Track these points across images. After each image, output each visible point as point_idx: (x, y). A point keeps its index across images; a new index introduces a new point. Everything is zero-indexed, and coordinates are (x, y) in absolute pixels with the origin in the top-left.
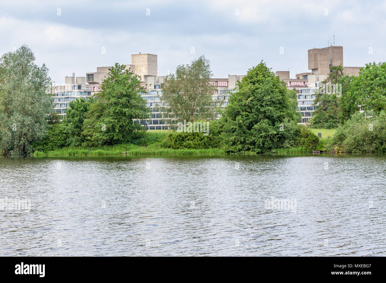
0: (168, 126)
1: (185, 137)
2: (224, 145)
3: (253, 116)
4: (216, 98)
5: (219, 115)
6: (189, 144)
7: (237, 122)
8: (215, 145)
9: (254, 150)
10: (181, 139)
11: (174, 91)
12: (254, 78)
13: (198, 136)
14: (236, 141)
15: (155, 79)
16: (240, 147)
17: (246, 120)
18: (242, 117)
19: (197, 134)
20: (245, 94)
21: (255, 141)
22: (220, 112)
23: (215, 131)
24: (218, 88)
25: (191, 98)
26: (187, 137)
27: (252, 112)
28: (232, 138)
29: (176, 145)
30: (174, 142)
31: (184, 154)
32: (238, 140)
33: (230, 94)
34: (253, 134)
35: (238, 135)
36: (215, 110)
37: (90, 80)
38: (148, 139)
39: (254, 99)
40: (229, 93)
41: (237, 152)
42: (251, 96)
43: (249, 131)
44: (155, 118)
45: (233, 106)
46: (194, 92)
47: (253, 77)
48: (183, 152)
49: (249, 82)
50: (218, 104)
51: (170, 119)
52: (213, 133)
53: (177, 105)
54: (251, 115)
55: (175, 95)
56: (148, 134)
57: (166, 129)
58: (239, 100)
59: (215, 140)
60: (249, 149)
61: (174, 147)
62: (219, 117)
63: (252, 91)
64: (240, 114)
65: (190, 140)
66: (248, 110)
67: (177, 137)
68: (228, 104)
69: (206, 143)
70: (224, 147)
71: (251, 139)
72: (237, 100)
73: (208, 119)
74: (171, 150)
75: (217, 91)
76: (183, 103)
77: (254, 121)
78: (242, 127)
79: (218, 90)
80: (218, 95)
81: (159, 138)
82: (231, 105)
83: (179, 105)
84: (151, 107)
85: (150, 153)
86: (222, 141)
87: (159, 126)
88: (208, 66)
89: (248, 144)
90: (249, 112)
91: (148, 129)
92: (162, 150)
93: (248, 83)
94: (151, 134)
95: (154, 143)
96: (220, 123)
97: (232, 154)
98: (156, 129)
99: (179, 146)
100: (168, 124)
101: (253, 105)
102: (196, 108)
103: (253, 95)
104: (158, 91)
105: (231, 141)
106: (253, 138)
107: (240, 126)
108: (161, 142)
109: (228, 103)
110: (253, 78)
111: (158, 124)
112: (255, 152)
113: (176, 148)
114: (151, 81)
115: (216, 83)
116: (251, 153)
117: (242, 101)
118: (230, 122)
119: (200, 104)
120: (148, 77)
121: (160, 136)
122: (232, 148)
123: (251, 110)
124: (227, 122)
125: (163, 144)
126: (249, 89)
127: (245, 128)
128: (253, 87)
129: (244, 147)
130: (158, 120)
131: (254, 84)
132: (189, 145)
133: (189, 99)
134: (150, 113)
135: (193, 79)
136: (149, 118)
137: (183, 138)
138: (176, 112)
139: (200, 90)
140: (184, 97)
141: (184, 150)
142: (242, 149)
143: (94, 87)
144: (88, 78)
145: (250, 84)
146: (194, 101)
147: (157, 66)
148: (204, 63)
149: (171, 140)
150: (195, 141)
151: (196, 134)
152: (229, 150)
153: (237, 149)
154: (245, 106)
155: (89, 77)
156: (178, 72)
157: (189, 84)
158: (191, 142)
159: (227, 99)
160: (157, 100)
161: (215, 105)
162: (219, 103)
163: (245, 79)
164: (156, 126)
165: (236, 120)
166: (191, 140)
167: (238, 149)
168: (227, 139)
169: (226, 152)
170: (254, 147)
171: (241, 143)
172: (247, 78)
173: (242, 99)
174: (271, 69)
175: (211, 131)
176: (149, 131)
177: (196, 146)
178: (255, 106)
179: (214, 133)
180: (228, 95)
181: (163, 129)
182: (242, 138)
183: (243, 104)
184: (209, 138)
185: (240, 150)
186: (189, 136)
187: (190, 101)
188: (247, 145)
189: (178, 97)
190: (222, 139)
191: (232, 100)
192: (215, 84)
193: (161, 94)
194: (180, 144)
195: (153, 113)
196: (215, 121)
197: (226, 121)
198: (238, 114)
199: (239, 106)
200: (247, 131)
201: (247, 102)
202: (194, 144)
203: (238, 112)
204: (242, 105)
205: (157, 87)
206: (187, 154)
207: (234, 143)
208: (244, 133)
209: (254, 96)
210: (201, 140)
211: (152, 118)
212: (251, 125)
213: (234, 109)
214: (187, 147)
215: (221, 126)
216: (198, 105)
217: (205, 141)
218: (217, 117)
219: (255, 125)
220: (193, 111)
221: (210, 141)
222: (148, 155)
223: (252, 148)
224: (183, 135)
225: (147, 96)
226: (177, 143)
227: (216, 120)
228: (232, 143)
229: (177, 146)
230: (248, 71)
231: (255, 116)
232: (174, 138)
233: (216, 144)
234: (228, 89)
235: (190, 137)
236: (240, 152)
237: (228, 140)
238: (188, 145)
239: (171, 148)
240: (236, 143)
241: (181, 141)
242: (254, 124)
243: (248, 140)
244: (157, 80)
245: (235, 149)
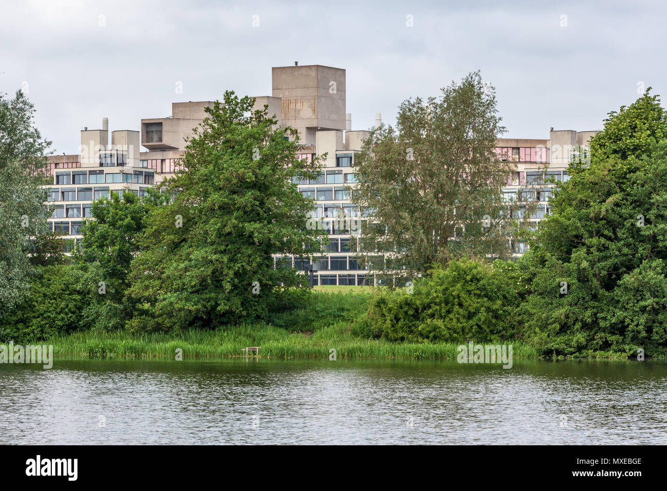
0: (373, 275)
1: (424, 309)
2: (535, 333)
3: (620, 250)
4: (515, 196)
5: (522, 245)
6: (435, 328)
7: (572, 266)
8: (510, 332)
9: (621, 347)
10: (411, 312)
11: (390, 176)
12: (624, 138)
13: (460, 305)
14: (571, 321)
15: (339, 139)
16: (580, 337)
17: (599, 261)
18: (588, 253)
19: (456, 300)
20: (597, 184)
21: (624, 322)
22: (523, 236)
23: (508, 292)
24: (519, 165)
25: (440, 195)
26: (428, 306)
27: (617, 239)
28: (560, 312)
29: (395, 331)
30: (392, 320)
31: (418, 357)
32: (577, 320)
33: (553, 186)
34: (618, 301)
35: (576, 304)
36: (510, 229)
37: (152, 139)
38: (317, 312)
39: (623, 200)
40: (552, 181)
41: (572, 353)
42: (616, 193)
43: (607, 294)
44: (337, 251)
45: (563, 220)
46: (451, 179)
47: (622, 136)
48: (416, 351)
49: (608, 150)
50: (520, 213)
51: (380, 256)
52: (504, 297)
53: (399, 216)
54: (614, 247)
55: (395, 187)
56: (316, 297)
57: (367, 284)
58: (581, 201)
59: (508, 317)
60: (606, 346)
61: (391, 335)
62: (523, 252)
63: (618, 178)
64: (584, 244)
65: (436, 317)
66: (606, 232)
67: (401, 307)
68: (547, 215)
69: (483, 326)
70: (536, 339)
71: (614, 316)
72: (574, 203)
73: (490, 256)
74: (382, 346)
75: (516, 176)
76: (416, 209)
77: (622, 264)
78: (588, 281)
79: (519, 173)
80: (519, 187)
81: (348, 310)
82: (557, 216)
83: (406, 215)
84: (326, 220)
85: (319, 351)
86: (528, 321)
87: (349, 275)
88: (491, 103)
89: (604, 330)
90: (610, 239)
91: (316, 283)
92: (355, 345)
93: (605, 153)
94: (324, 298)
95: (333, 324)
96: (524, 268)
97: (559, 358)
98: (340, 284)
99: (405, 335)
100: (374, 268)
101: (621, 217)
102: (454, 224)
103: (620, 188)
104: (346, 175)
105: (554, 322)
106: (620, 314)
107: (583, 279)
108: (352, 322)
109: (547, 209)
110: (620, 140)
111: (345, 269)
112: (624, 354)
113: (396, 340)
114: (326, 144)
115: (515, 151)
116: (614, 357)
117: (588, 206)
118: (552, 266)
119: (468, 212)
120: (319, 134)
121: (352, 304)
122: (557, 343)
123: (615, 233)
124: (544, 266)
125: (358, 326)
126: (609, 171)
127: (595, 282)
128: (620, 165)
129: (595, 340)
130: (346, 258)
131: (624, 157)
132: (434, 330)
133: (436, 196)
134: (322, 237)
135: (449, 141)
136: (319, 251)
137: (417, 310)
138: (398, 235)
139: (468, 170)
140: (421, 193)
141: (420, 346)
142: (587, 345)
143: (163, 161)
144: (148, 132)
145: (613, 156)
146: (451, 204)
147: (345, 100)
148: (479, 95)
149: (383, 315)
150: (451, 319)
151: (454, 298)
152: (549, 346)
153: (574, 344)
154: (597, 219)
155: (149, 130)
156: (404, 119)
157: (434, 154)
158: (439, 323)
159: (547, 199)
160: (345, 198)
161: (511, 216)
162: (523, 210)
163: (599, 142)
164: (340, 276)
165: (572, 260)
166: (441, 317)
167: (576, 345)
168: (545, 315)
169: (539, 351)
170: (620, 338)
171: (585, 326)
172: (603, 138)
173: (589, 200)
175: (499, 290)
176: (319, 289)
177: (455, 335)
178: (625, 219)
179: (508, 296)
180: (550, 186)
181: (360, 283)
182: (589, 313)
183: (592, 215)
184: (493, 311)
185: (580, 348)
186: (436, 304)
187: (438, 203)
188: (603, 334)
189: (402, 192)
190: (531, 315)
191: (559, 204)
192: (511, 155)
193: (353, 183)
194: (410, 327)
195: (330, 237)
196: (510, 262)
197: (543, 262)
198: (576, 241)
199: (580, 220)
200: (601, 291)
201: (603, 209)
202: (449, 329)
203: (577, 236)
204: (587, 218)
205: (345, 161)
206: (427, 358)
207: (564, 328)
208: (595, 297)
209: (622, 190)
210: (470, 316)
211: (328, 251)
212: (614, 276)
213: (565, 229)
214: (428, 337)
215: (526, 276)
216: (460, 216)
217: (480, 320)
218: (515, 252)
219: (625, 276)
220: (446, 231)
221: (494, 321)
222: (316, 357)
223: (617, 342)
224: (418, 302)
225: (316, 186)
226: (400, 324)
227: (512, 259)
228: (558, 326)
229: (400, 335)
230: (607, 120)
231: (625, 250)
232: (390, 310)
233: (513, 328)
234: (548, 170)
235: (438, 307)
236: (580, 353)
237: (547, 318)
238: (430, 332)
239: (383, 339)
240: (569, 328)
241: (412, 318)
242: (622, 274)
243: (605, 319)
244: (344, 142)
245: (566, 345)
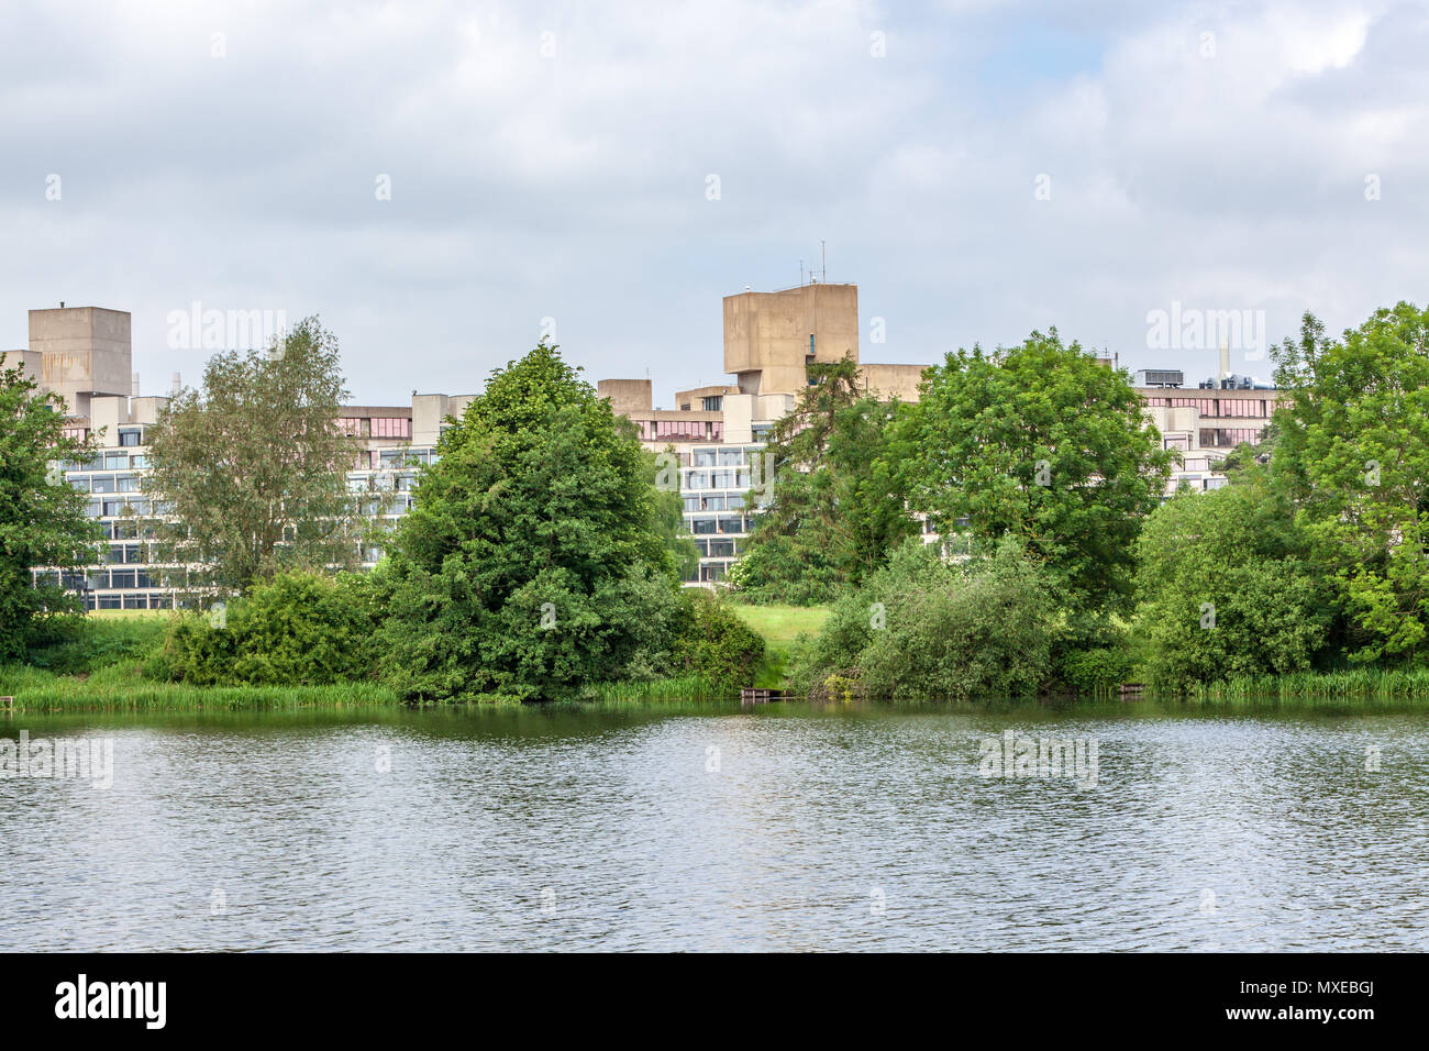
0: (171, 595)
1: (242, 639)
2: (394, 670)
3: (508, 557)
4: (365, 484)
5: (375, 551)
6: (257, 666)
7: (444, 578)
8: (361, 669)
9: (512, 687)
10: (224, 645)
11: (195, 457)
12: (512, 405)
13: (292, 634)
14: (443, 653)
15: (122, 409)
16: (456, 675)
17: (480, 571)
18: (466, 560)
19: (286, 627)
20: (476, 467)
21: (515, 654)
22: (376, 539)
23: (357, 616)
24: (370, 442)
25: (263, 484)
26: (248, 636)
27: (504, 541)
28: (428, 642)
29: (202, 671)
30: (197, 656)
31: (234, 705)
32: (451, 651)
33: (417, 470)
34: (507, 626)
35: (450, 631)
36: (358, 529)
38: (94, 647)
39: (512, 487)
40: (416, 464)
41: (445, 697)
42: (503, 478)
43: (491, 615)
44: (121, 562)
45: (430, 516)
46: (278, 463)
47: (510, 401)
48: (231, 697)
49: (491, 421)
50: (372, 507)
51: (181, 568)
52: (352, 622)
53: (207, 512)
54: (500, 552)
55: (202, 474)
56: (93, 626)
57: (164, 607)
58: (455, 490)
59: (358, 650)
60: (491, 686)
61: (198, 676)
62: (377, 562)
63: (506, 458)
64: (459, 549)
65: (259, 650)
66: (489, 532)
67: (210, 638)
68: (409, 509)
69: (323, 662)
70: (396, 679)
71: (501, 645)
72: (445, 493)
73: (331, 566)
74: (185, 691)
75: (366, 458)
76: (232, 502)
77: (511, 576)
78: (465, 598)
79: (370, 452)
80: (371, 472)
81: (138, 643)
82: (422, 511)
83: (215, 511)
84: (104, 519)
85: (98, 700)
86: (385, 654)
87: (139, 595)
88: (330, 360)
89: (488, 665)
90: (494, 541)
91: (91, 605)
92: (148, 692)
93: (487, 425)
94: (103, 628)
95: (116, 663)
96: (378, 582)
97: (428, 703)
98: (125, 608)
99: (217, 676)
100: (172, 586)
101: (509, 511)
102: (282, 523)
103: (508, 471)
104: (132, 457)
105: (420, 655)
106: (510, 642)
107: (458, 594)
108: (143, 659)
109: (409, 502)
110: (507, 406)
111: (134, 587)
112: (515, 697)
113: (203, 683)
114: (104, 415)
115: (364, 423)
116: (501, 702)
117: (465, 497)
118: (417, 579)
119: (302, 506)
120: (94, 401)
121: (142, 635)
122: (424, 683)
123: (501, 532)
124: (405, 579)
125: (150, 665)
126: (493, 448)
127: (476, 600)
128: (508, 441)
129: (475, 678)
130: (133, 571)
131: (513, 430)
132: (256, 669)
133: (257, 486)
134: (100, 543)
135: (274, 410)
136: (96, 562)
137: (232, 641)
138: (205, 539)
139: (300, 450)
140: (237, 480)
141: (237, 690)
142: (465, 686)
145: (498, 428)
146: (278, 497)
147: (130, 354)
148: (315, 349)
149: (186, 649)
150: (279, 654)
151: (283, 624)
152: (414, 688)
153: (447, 684)
154: (477, 514)
156: (213, 380)
157: (255, 428)
158: (262, 658)
159: (408, 488)
160: (131, 489)
161: (360, 512)
162: (376, 503)
163: (479, 409)
164: (125, 596)
165: (443, 570)
166: (265, 650)
167: (450, 686)
168: (407, 646)
169: (401, 696)
170: (510, 676)
171: (463, 660)
172: (484, 404)
173: (466, 489)
174: (578, 369)
175: (344, 613)
176: (96, 614)
177: (285, 675)
178: (515, 514)
179: (356, 620)
180: (412, 470)
181: (153, 606)
182: (467, 642)
183: (470, 509)
184: (336, 641)
185: (456, 690)
186: (258, 633)
187: (260, 494)
188: (487, 671)
189: (210, 480)
190: (387, 646)
191: (426, 494)
192: (359, 428)
193: (144, 468)
194: (222, 665)
195: (111, 542)
196: (359, 574)
197: (404, 573)
198: (449, 545)
199: (453, 516)
200: (484, 612)
201: (485, 501)
202: (277, 667)
203: (450, 538)
204: (464, 514)
205: (131, 438)
206: (247, 708)
207: (434, 663)
208: (475, 621)
209: (511, 475)
210: (305, 649)
211: (109, 563)
212: (501, 592)
213: (434, 529)
214: (247, 679)
215: (381, 592)
216: (290, 512)
217: (319, 653)
218: (365, 560)
219: (516, 591)
220: (272, 534)
221: (338, 655)
222: (93, 708)
223: (507, 681)
224: (233, 631)
225: (90, 473)
226: (210, 660)
227: (361, 570)
228: (426, 661)
229: (209, 676)
230: (490, 380)
231: (516, 556)
232: (195, 642)
233: (364, 665)
234: (410, 448)
235: (261, 638)
236: (457, 697)
237: (411, 650)
238: (251, 671)
239: (186, 682)
240: (440, 662)
241: (225, 652)
242: (512, 588)
243: (489, 650)
244: (129, 412)
245: (437, 686)
